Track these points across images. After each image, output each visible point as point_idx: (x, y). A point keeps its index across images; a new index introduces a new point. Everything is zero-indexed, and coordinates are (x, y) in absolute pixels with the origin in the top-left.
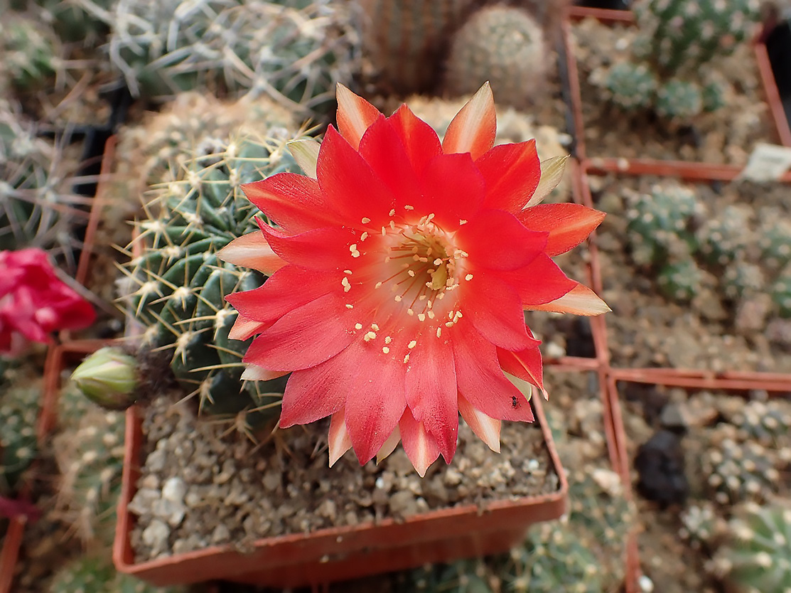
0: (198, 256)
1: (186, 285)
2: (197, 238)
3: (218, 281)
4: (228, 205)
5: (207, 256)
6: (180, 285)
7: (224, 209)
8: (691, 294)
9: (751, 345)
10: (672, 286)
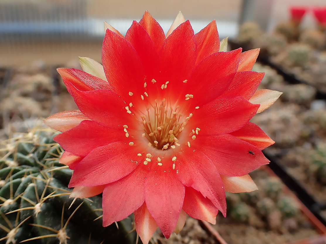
0: (18, 180)
1: (11, 197)
2: (15, 171)
3: (33, 189)
4: (33, 152)
5: (24, 180)
6: (7, 198)
7: (31, 155)
8: (247, 218)
9: (280, 233)
10: (239, 216)
